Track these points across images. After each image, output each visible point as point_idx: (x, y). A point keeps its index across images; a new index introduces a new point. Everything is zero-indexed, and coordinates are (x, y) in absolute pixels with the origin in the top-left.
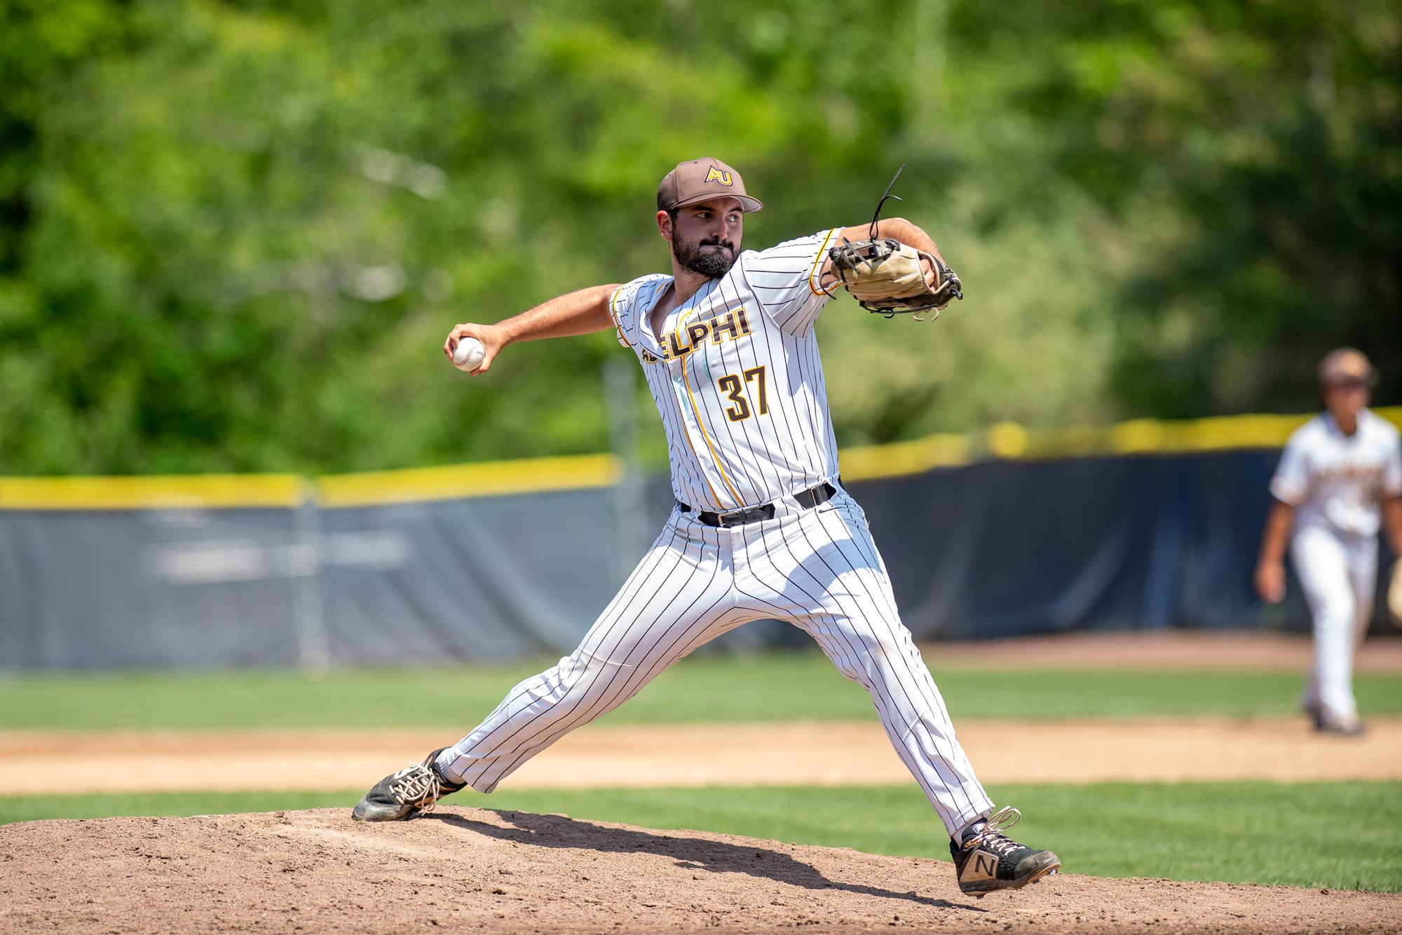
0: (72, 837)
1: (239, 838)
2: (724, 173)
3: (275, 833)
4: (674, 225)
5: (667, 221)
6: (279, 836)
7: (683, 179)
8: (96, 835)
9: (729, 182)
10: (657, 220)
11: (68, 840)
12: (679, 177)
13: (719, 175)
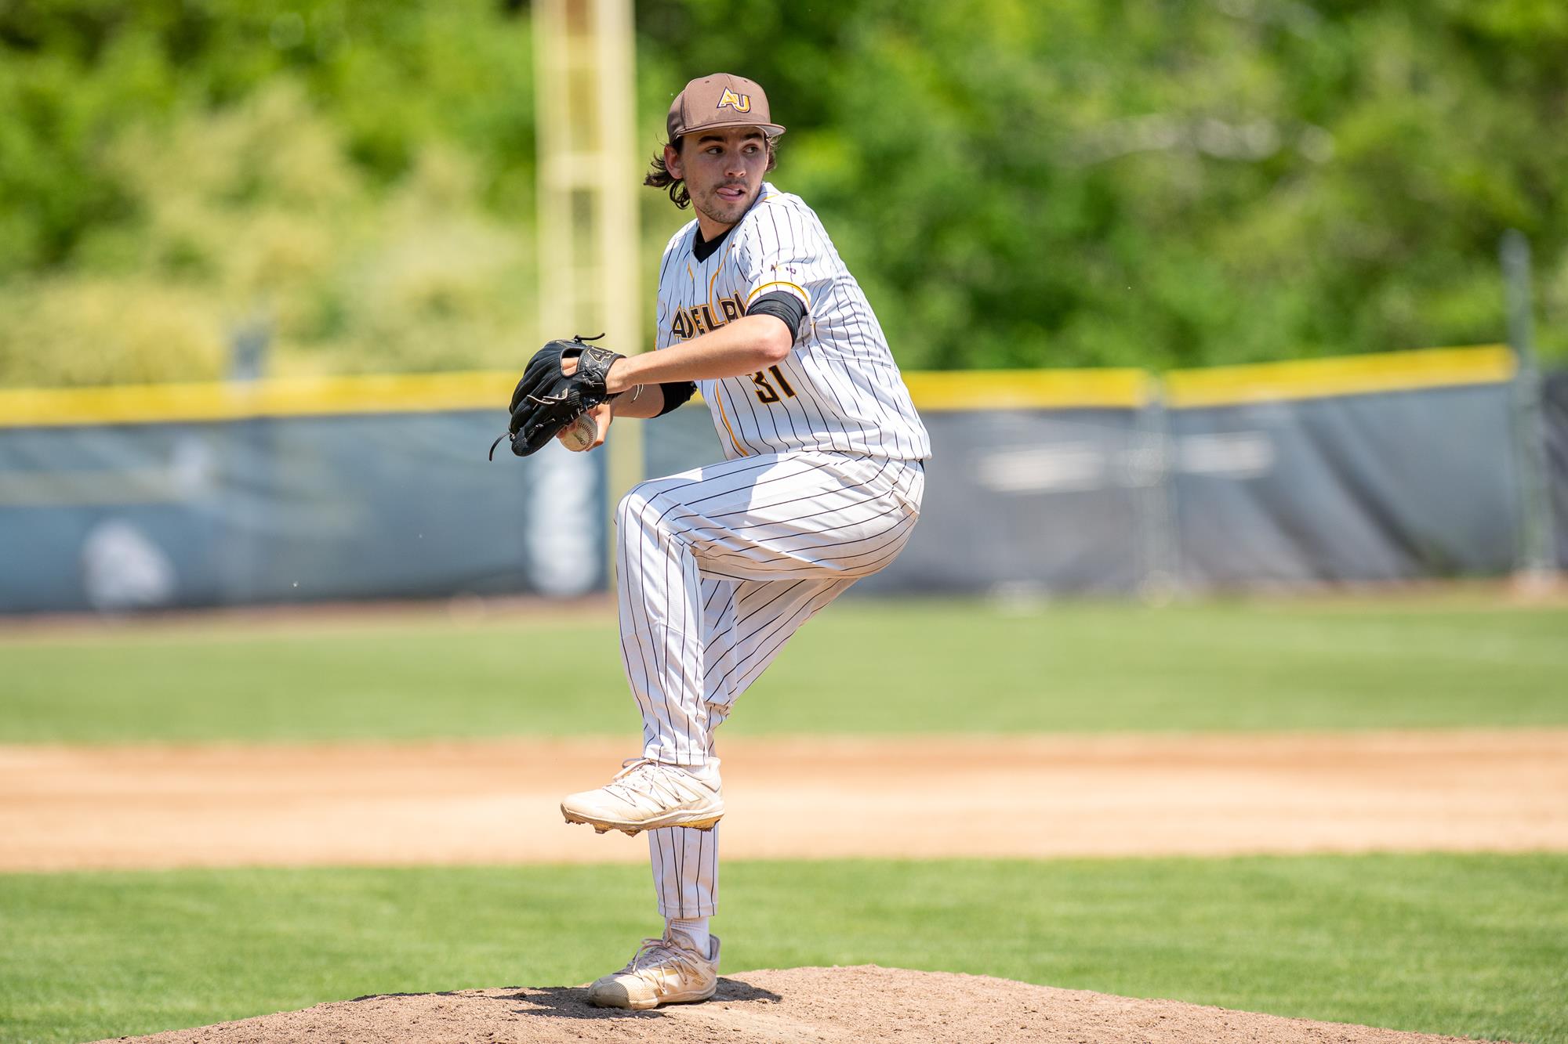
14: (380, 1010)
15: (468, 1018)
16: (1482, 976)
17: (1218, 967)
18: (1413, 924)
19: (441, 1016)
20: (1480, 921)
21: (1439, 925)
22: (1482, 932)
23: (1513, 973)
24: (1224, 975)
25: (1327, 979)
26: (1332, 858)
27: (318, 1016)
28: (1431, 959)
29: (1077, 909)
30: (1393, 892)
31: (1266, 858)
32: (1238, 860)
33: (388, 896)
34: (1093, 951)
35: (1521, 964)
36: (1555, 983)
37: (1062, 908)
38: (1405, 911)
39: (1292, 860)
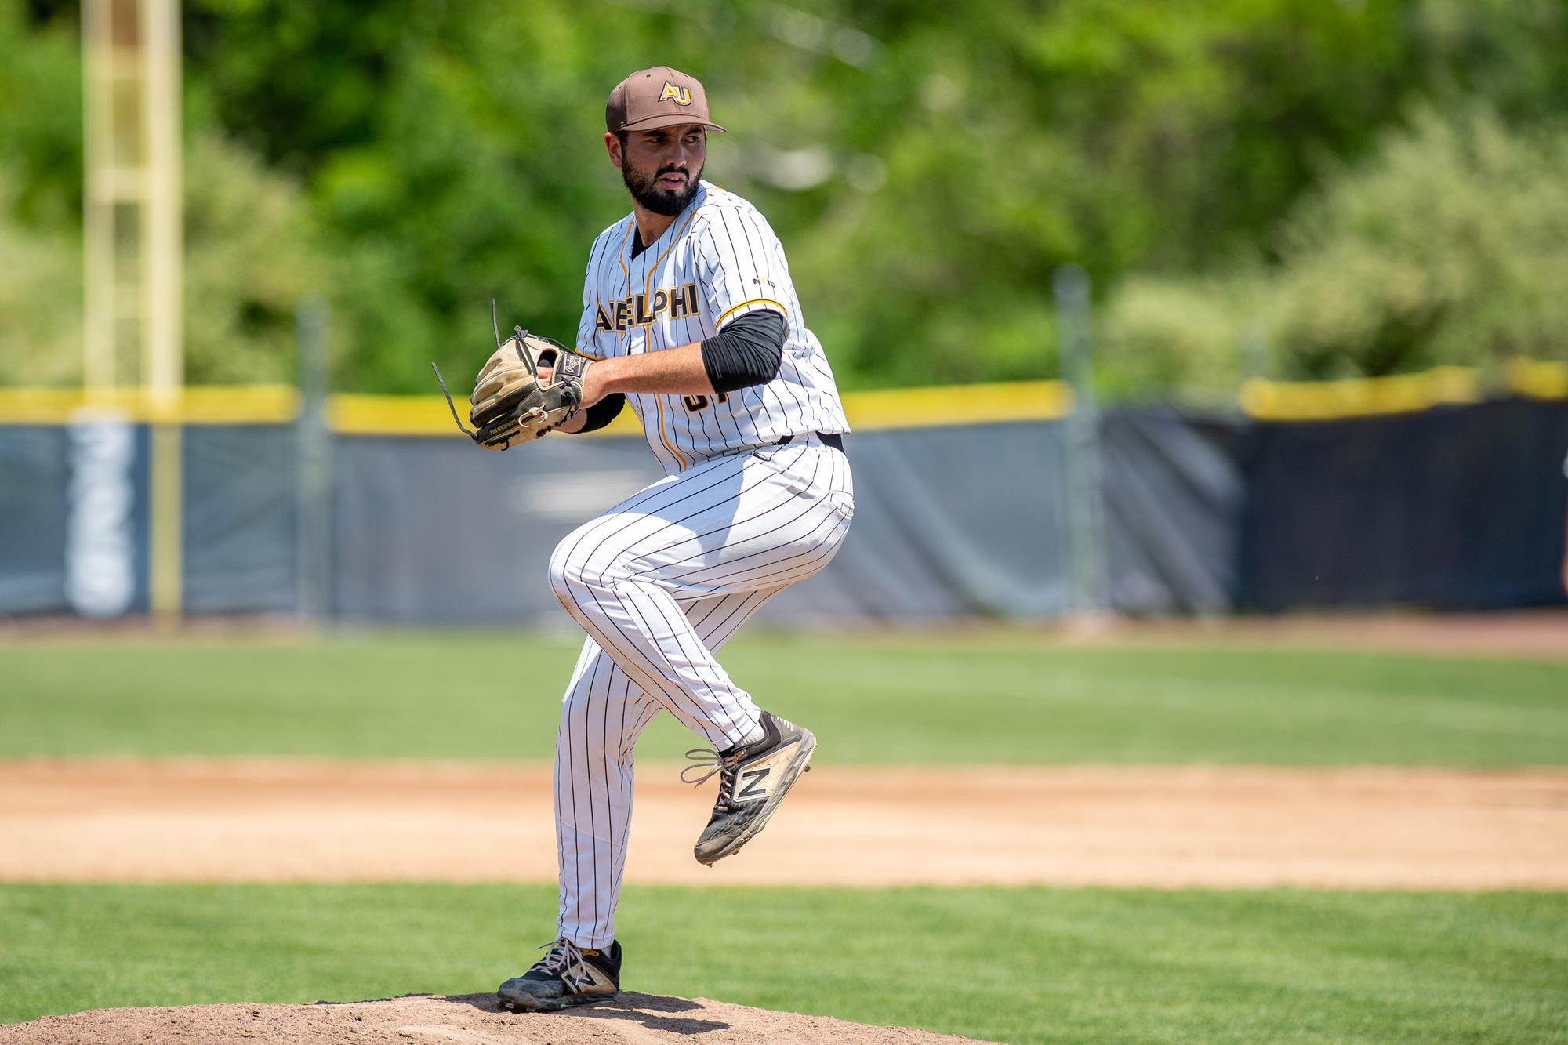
0: (153, 1034)
1: (353, 1036)
2: (681, 89)
3: (397, 1030)
4: (624, 152)
5: (616, 144)
6: (401, 1035)
7: (633, 96)
8: (182, 1032)
9: (687, 100)
10: (605, 143)
11: (147, 1038)
12: (629, 94)
13: (675, 92)
14: (112, 1024)
15: (203, 1033)
16: (1176, 1012)
17: (907, 998)
18: (1089, 958)
19: (175, 1031)
20: (1156, 956)
21: (1114, 960)
22: (1159, 967)
23: (1208, 1009)
24: (915, 1006)
25: (1021, 1012)
26: (992, 891)
27: (46, 1030)
28: (1119, 993)
29: (743, 937)
30: (1058, 926)
31: (924, 890)
32: (896, 891)
33: (35, 912)
34: (774, 980)
35: (1213, 1000)
36: (1251, 1020)
37: (730, 936)
38: (1077, 945)
39: (949, 892)
